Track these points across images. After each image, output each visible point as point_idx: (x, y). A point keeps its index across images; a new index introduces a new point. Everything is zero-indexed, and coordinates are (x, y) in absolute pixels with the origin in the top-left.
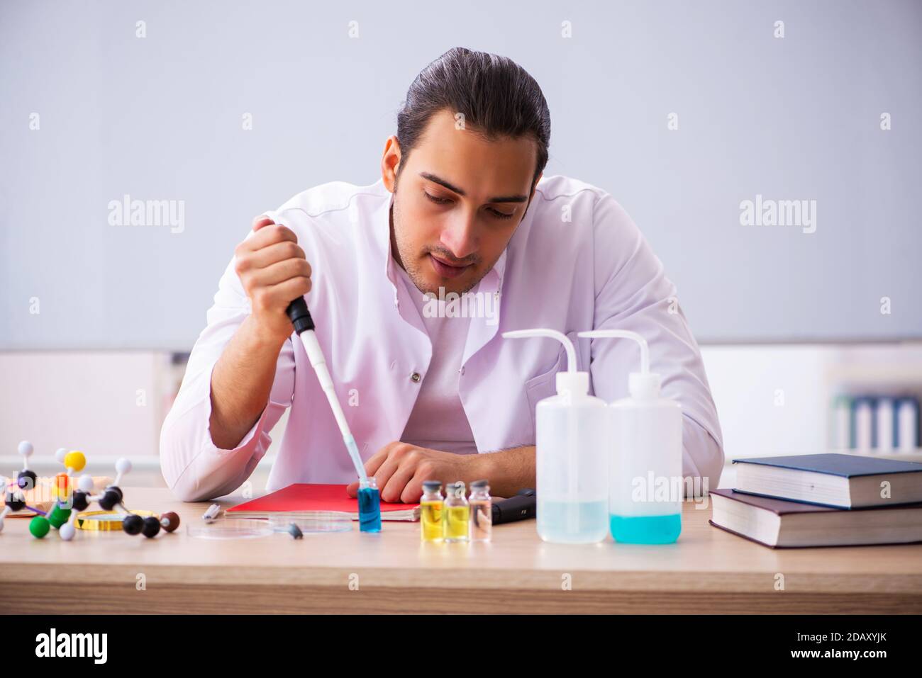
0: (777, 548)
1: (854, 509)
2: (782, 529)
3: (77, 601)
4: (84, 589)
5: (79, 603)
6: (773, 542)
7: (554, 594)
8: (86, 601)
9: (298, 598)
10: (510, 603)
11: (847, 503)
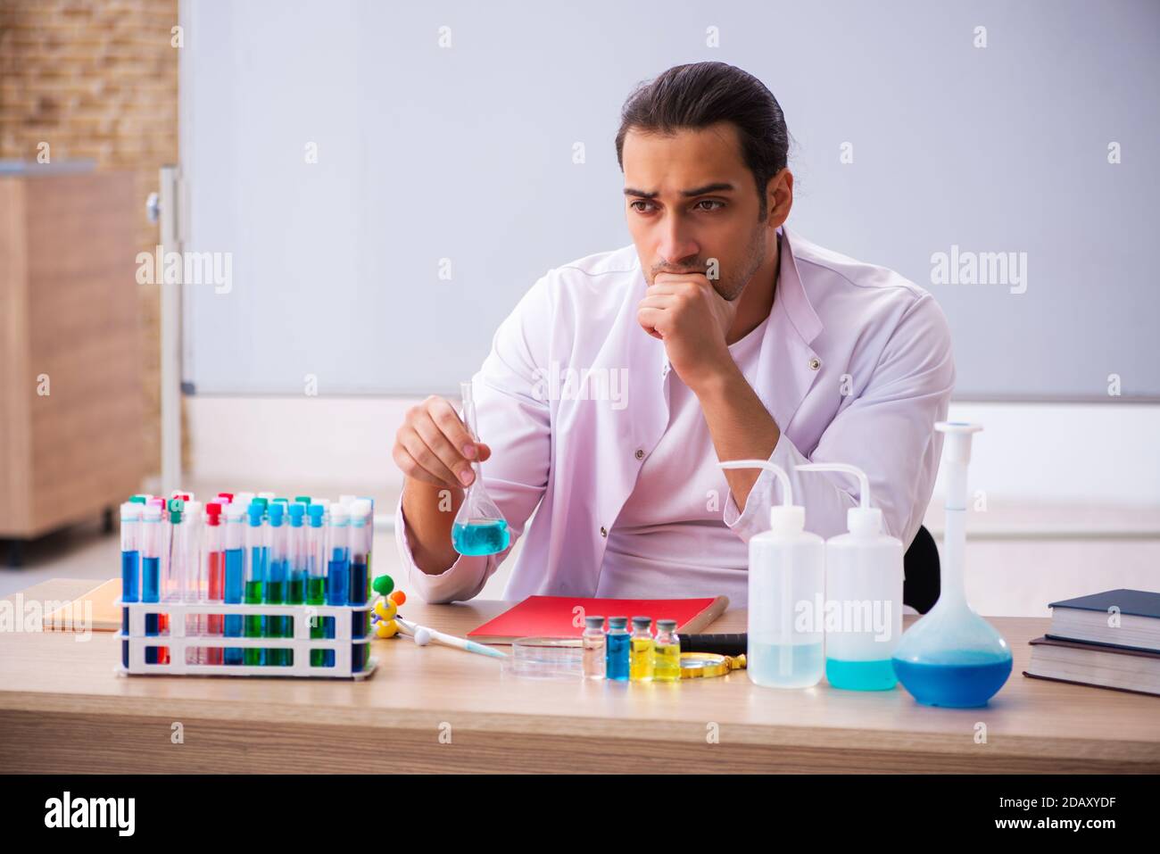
5: (272, 736)
8: (277, 734)
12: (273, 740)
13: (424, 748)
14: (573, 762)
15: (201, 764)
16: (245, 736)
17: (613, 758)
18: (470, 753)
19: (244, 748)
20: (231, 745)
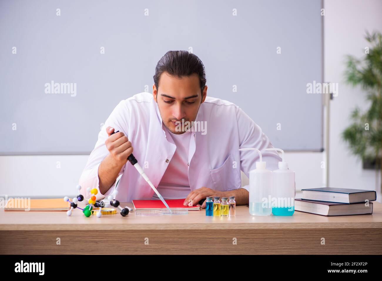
0: (328, 216)
1: (350, 204)
2: (329, 210)
3: (104, 237)
4: (106, 233)
6: (327, 214)
7: (261, 232)
8: (108, 237)
9: (178, 235)
10: (247, 235)
11: (348, 202)
12: (106, 239)
13: (155, 239)
14: (202, 241)
15: (82, 248)
16: (97, 238)
17: (215, 239)
18: (169, 240)
19: (96, 242)
20: (92, 242)
